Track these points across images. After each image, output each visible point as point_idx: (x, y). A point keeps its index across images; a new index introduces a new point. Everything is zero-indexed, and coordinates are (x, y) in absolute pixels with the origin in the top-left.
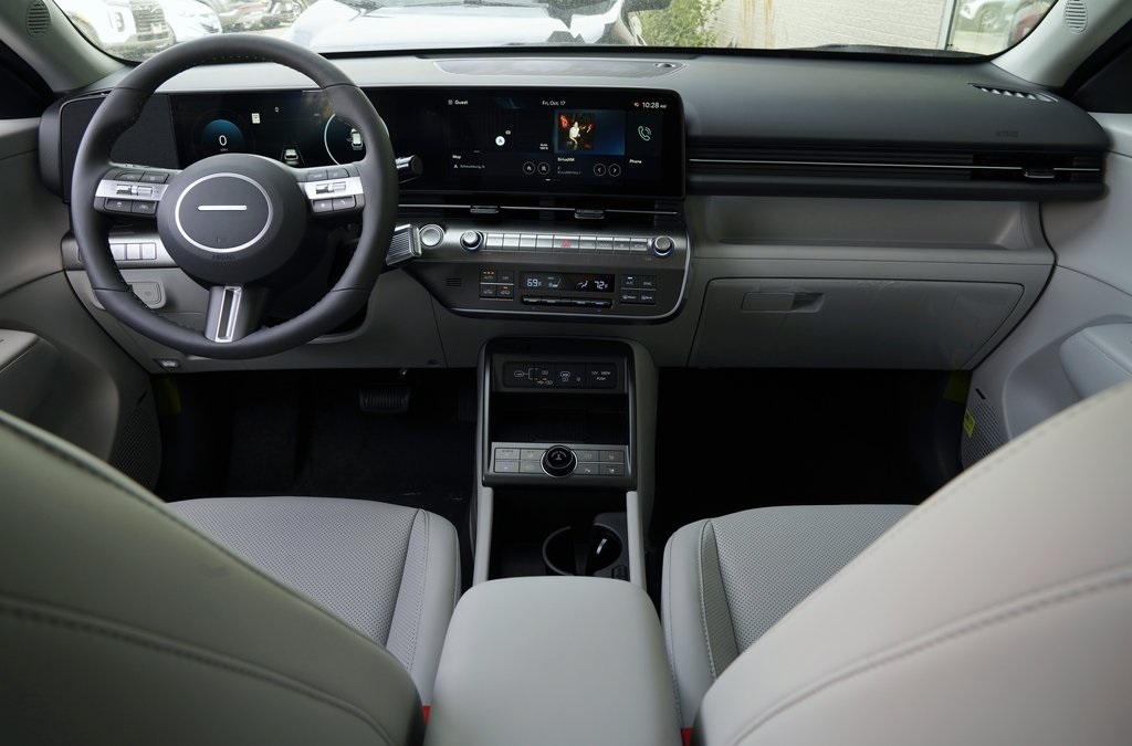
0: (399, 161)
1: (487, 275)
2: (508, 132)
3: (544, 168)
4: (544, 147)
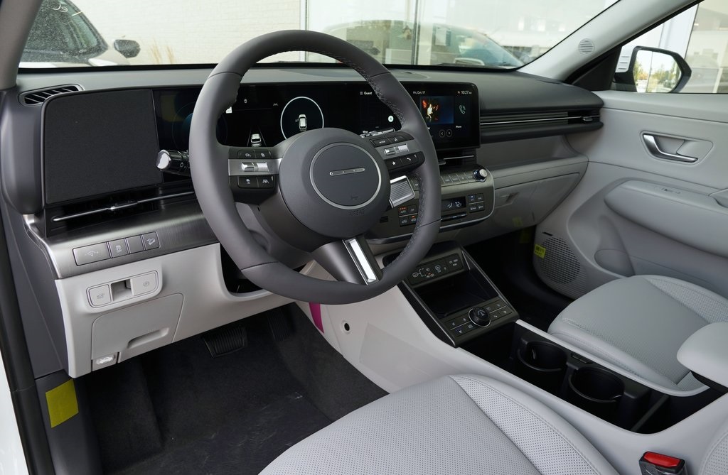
1: (402, 210)
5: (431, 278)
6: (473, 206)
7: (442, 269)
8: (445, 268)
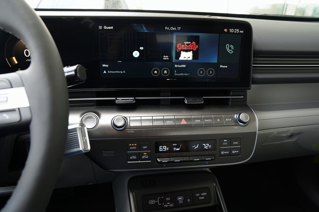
0: (66, 69)
1: (132, 146)
2: (142, 48)
3: (165, 72)
4: (166, 58)
5: (169, 208)
6: (225, 150)
7: (185, 200)
8: (189, 200)
